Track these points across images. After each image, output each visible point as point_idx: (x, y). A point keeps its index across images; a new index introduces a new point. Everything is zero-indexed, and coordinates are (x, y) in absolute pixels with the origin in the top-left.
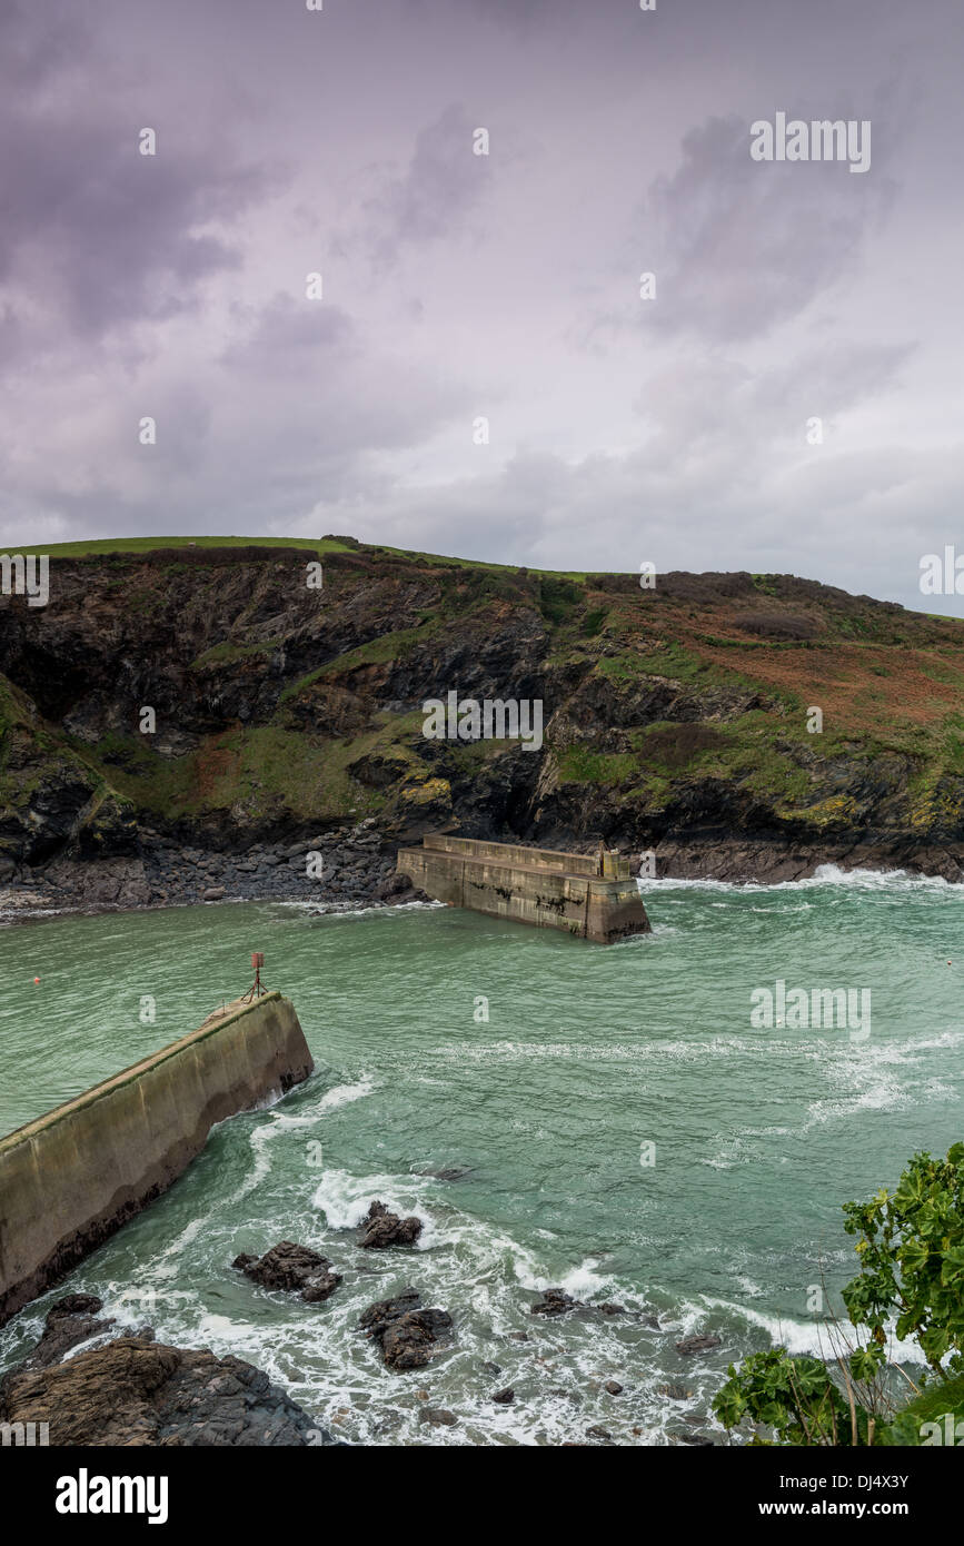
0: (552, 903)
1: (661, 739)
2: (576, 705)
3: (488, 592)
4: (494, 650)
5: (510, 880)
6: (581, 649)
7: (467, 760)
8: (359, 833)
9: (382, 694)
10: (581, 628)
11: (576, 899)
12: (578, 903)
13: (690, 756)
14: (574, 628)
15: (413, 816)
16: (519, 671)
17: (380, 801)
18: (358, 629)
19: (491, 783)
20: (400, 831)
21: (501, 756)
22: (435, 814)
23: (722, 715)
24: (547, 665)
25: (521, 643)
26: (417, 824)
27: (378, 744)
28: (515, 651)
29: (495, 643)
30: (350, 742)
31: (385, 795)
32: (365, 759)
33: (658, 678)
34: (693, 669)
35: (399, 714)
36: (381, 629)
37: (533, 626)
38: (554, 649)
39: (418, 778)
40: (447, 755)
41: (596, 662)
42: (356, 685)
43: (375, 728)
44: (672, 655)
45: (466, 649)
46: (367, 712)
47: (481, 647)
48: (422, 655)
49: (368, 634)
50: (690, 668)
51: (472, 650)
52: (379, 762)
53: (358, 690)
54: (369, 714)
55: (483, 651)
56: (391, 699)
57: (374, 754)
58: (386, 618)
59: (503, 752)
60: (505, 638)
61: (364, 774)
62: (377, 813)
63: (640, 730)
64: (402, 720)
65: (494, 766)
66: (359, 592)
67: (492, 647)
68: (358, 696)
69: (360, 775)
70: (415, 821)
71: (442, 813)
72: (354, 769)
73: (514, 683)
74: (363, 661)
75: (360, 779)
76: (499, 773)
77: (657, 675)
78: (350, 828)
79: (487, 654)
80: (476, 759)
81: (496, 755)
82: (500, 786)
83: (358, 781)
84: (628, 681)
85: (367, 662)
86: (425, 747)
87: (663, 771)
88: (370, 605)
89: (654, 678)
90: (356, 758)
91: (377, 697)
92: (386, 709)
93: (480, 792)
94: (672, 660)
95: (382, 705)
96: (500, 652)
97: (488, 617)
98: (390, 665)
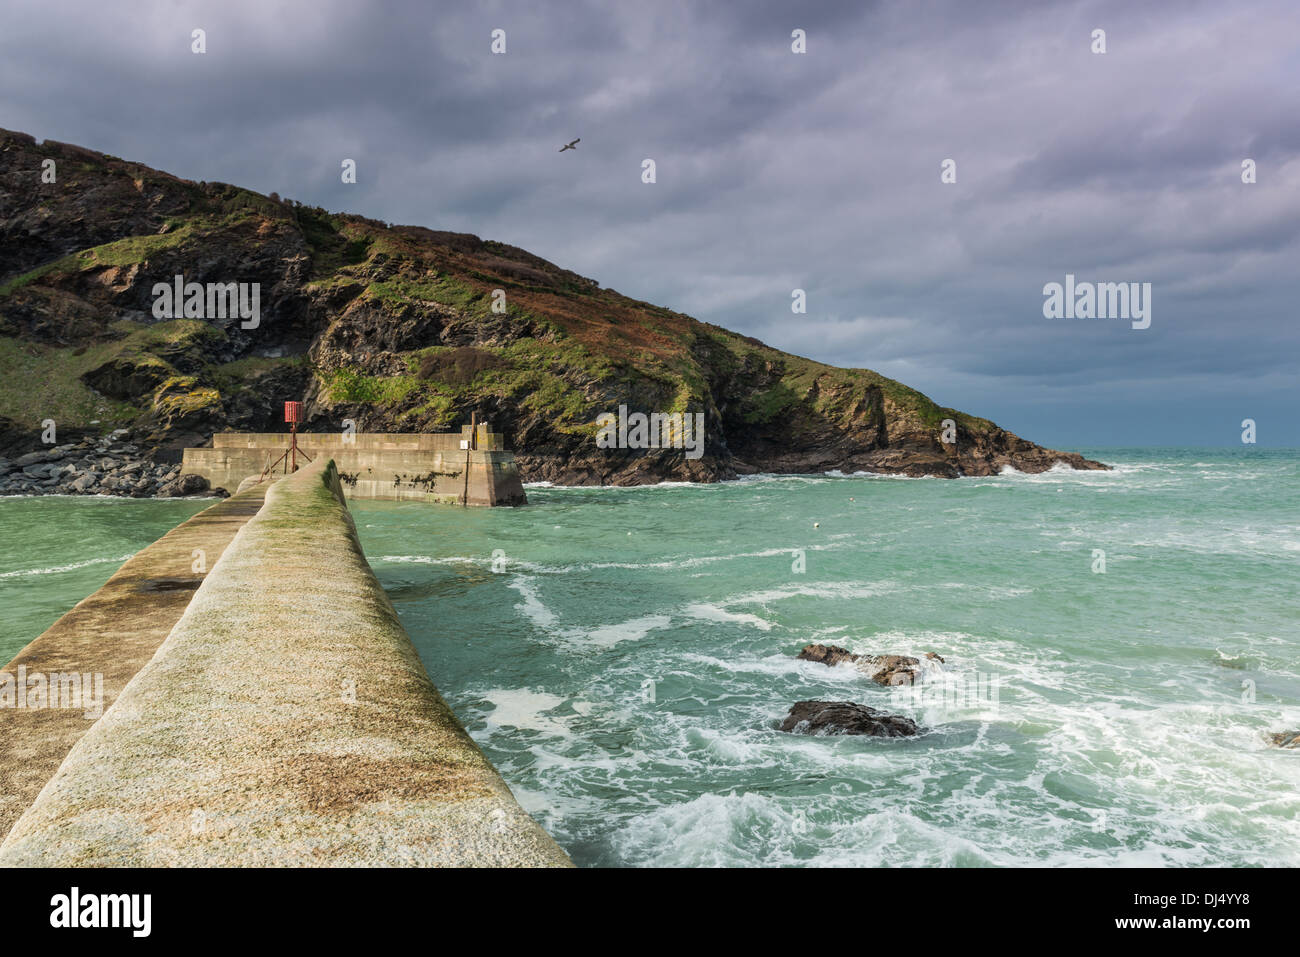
0: (417, 480)
1: (439, 361)
2: (342, 329)
3: (245, 206)
4: (253, 267)
5: (356, 463)
6: (348, 274)
7: (226, 378)
8: (110, 444)
9: (121, 301)
10: (344, 255)
11: (451, 472)
12: (454, 475)
13: (471, 376)
14: (336, 255)
15: (180, 425)
16: (280, 291)
17: (130, 412)
18: (92, 228)
19: (252, 403)
20: (164, 440)
21: (262, 376)
22: (205, 424)
23: (498, 341)
24: (312, 287)
25: (283, 263)
26: (183, 435)
27: (125, 350)
28: (276, 271)
29: (253, 259)
30: (83, 351)
31: (134, 405)
32: (109, 366)
33: (432, 304)
34: (466, 297)
35: (144, 324)
36: (118, 231)
37: (297, 245)
38: (317, 272)
39: (183, 385)
40: (204, 370)
41: (367, 286)
42: (88, 289)
43: (115, 337)
44: (444, 284)
45: (222, 262)
46: (105, 321)
47: (239, 262)
48: (171, 264)
49: (102, 236)
50: (464, 296)
51: (229, 265)
52: (129, 369)
53: (90, 295)
54: (106, 322)
55: (241, 266)
56: (132, 309)
57: (122, 360)
58: (124, 221)
59: (264, 372)
60: (264, 256)
61: (105, 385)
62: (129, 423)
63: (413, 353)
64: (149, 330)
65: (254, 386)
66: (91, 187)
67: (251, 264)
68: (91, 303)
69: (101, 385)
70: (181, 432)
71: (214, 423)
72: (91, 379)
73: (273, 305)
74: (98, 262)
75: (99, 390)
76: (260, 394)
77: (431, 301)
78: (97, 439)
79: (245, 270)
80: (235, 377)
81: (257, 375)
82: (260, 407)
83: (97, 392)
84: (402, 305)
85: (104, 264)
86: (181, 359)
87: (447, 389)
88: (105, 203)
89: (429, 304)
90: (96, 365)
91: (114, 304)
92: (126, 319)
93: (240, 412)
94: (445, 288)
95: (121, 315)
96: (259, 270)
97: (247, 232)
98: (135, 270)
